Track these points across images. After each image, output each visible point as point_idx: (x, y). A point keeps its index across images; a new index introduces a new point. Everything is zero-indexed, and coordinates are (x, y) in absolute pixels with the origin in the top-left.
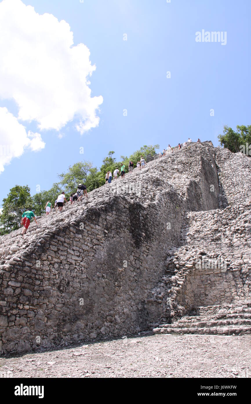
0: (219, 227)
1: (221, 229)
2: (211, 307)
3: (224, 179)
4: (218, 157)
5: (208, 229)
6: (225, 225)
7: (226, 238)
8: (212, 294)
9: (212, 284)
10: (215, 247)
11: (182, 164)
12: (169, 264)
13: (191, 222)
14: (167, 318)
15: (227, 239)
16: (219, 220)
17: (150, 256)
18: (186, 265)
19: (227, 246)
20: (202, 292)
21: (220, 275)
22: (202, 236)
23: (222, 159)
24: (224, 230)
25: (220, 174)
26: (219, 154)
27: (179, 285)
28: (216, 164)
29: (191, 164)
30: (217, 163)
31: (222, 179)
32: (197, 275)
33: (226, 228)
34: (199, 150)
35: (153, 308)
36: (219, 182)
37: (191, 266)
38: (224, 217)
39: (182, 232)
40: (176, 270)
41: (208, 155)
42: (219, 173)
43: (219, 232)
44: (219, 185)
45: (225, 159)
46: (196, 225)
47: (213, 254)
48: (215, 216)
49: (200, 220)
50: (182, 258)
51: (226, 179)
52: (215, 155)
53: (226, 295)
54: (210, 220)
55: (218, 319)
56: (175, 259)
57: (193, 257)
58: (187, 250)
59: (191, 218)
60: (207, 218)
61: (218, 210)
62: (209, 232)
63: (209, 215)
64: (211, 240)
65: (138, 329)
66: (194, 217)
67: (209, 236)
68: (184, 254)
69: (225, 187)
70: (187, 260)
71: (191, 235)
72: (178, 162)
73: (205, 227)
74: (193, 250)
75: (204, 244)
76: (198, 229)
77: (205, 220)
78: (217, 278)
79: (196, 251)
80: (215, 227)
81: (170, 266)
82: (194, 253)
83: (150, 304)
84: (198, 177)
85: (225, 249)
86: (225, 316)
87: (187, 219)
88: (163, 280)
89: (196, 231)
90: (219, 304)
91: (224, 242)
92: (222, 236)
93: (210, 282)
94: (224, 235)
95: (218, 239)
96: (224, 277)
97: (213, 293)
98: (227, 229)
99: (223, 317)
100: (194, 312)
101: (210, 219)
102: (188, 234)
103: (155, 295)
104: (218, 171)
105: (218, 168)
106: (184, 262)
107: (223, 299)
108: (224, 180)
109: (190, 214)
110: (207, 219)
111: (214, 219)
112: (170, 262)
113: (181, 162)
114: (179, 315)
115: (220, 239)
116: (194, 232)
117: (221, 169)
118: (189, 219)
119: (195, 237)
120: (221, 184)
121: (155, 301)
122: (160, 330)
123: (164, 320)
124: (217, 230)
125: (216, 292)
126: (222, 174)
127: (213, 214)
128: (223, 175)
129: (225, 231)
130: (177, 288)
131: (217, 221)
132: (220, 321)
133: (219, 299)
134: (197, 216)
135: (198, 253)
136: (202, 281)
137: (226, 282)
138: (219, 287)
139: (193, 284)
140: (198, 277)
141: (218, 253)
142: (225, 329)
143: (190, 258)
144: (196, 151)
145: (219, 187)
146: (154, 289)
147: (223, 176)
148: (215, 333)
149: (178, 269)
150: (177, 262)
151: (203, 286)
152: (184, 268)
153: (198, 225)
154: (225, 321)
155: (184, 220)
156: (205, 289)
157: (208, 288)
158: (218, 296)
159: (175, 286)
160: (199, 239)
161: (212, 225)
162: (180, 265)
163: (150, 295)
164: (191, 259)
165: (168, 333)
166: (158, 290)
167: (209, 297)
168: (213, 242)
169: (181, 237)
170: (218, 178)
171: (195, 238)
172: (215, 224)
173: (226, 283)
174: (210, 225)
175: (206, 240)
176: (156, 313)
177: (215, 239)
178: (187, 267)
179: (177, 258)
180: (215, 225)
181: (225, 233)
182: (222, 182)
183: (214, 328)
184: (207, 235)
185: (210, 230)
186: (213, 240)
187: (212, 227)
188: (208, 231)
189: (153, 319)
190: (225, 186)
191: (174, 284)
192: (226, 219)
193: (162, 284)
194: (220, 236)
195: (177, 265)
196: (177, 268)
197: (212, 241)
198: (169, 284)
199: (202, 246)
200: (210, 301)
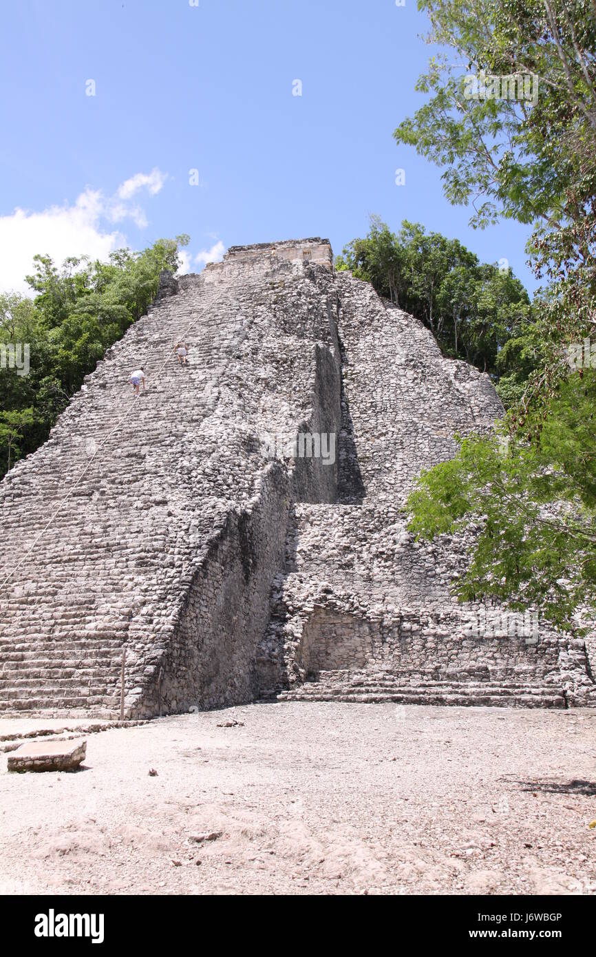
0: (351, 543)
1: (355, 546)
2: (336, 672)
3: (356, 388)
4: (344, 313)
5: (333, 545)
6: (361, 541)
7: (362, 563)
8: (336, 653)
9: (338, 639)
10: (344, 578)
11: (273, 361)
12: (278, 605)
13: (303, 524)
14: (284, 684)
15: (363, 568)
16: (353, 529)
17: (256, 594)
18: (304, 609)
19: (362, 579)
20: (321, 649)
21: (351, 626)
22: (324, 557)
23: (355, 322)
24: (359, 549)
25: (346, 374)
26: (349, 305)
27: (297, 638)
28: (339, 338)
29: (292, 362)
30: (341, 335)
31: (351, 387)
32: (316, 623)
33: (362, 545)
34: (305, 304)
35: (265, 670)
36: (342, 394)
37: (311, 610)
38: (361, 525)
39: (287, 544)
40: (288, 615)
41: (325, 317)
42: (344, 370)
43: (351, 551)
44: (343, 404)
45: (361, 323)
46: (312, 533)
47: (343, 593)
48: (345, 520)
49: (318, 523)
50: (296, 596)
51: (360, 389)
52: (339, 306)
53: (357, 655)
54: (335, 526)
55: (353, 686)
56: (287, 598)
57: (312, 595)
58: (301, 582)
59: (304, 518)
60: (330, 521)
61: (351, 508)
62: (335, 552)
63: (336, 516)
64: (338, 566)
65: (252, 696)
66: (308, 516)
67: (336, 559)
68: (299, 589)
69: (354, 413)
70: (305, 600)
71: (305, 552)
72: (266, 357)
73: (328, 539)
74: (311, 582)
75: (327, 572)
76: (317, 541)
77: (327, 525)
78: (346, 631)
79: (316, 585)
80: (344, 542)
81: (279, 607)
82: (313, 588)
83: (260, 664)
84: (309, 406)
85: (359, 584)
86: (362, 683)
87: (296, 518)
88: (273, 629)
89: (313, 546)
90: (346, 668)
91: (359, 573)
92: (356, 561)
93: (335, 635)
94: (359, 558)
95: (349, 565)
96: (357, 629)
97: (338, 651)
98: (364, 548)
99: (360, 684)
100: (312, 678)
101: (336, 523)
102: (298, 549)
103: (267, 651)
104: (342, 361)
105: (343, 351)
106: (300, 604)
107: (351, 661)
108: (354, 392)
109: (301, 509)
110: (331, 524)
111: (343, 524)
112: (279, 602)
113: (272, 357)
114: (300, 681)
115: (352, 565)
116: (310, 548)
117: (350, 355)
118: (299, 518)
119: (312, 557)
120: (347, 402)
121: (268, 661)
122: (286, 697)
123: (281, 686)
124: (349, 547)
125: (342, 650)
126: (352, 374)
127: (342, 516)
128: (353, 376)
129: (361, 552)
130: (296, 644)
131: (348, 531)
132: (358, 688)
133: (346, 662)
134: (313, 515)
135: (319, 589)
136: (323, 633)
137: (359, 637)
138: (347, 644)
139: (310, 636)
140: (318, 626)
141: (351, 593)
142: (364, 696)
143: (308, 596)
144: (298, 304)
145: (342, 407)
146: (264, 644)
147: (353, 379)
148: (354, 701)
149: (292, 613)
150: (290, 603)
151: (324, 641)
152: (300, 613)
153: (317, 533)
154: (363, 689)
155: (291, 518)
156: (327, 645)
157: (332, 644)
158: (345, 656)
159: (291, 640)
160: (319, 562)
161: (340, 537)
162: (294, 608)
163: (260, 653)
164: (310, 598)
165: (297, 700)
166: (270, 644)
167: (332, 657)
168: (340, 570)
169: (287, 553)
170: (342, 383)
171: (311, 560)
172: (344, 536)
173: (358, 639)
174: (337, 537)
175: (329, 565)
176: (269, 677)
177: (345, 565)
178: (305, 611)
179: (289, 596)
180: (345, 538)
181: (361, 555)
182: (350, 396)
183: (351, 696)
184: (331, 556)
185: (337, 546)
186: (341, 567)
187: (339, 540)
188: (334, 548)
189: (265, 684)
190: (355, 408)
191: (291, 637)
192: (364, 529)
193: (273, 637)
194: (353, 559)
195: (291, 608)
196: (289, 612)
197: (339, 568)
198: (281, 636)
199: (323, 574)
200: (333, 663)
